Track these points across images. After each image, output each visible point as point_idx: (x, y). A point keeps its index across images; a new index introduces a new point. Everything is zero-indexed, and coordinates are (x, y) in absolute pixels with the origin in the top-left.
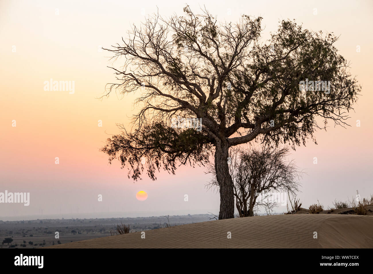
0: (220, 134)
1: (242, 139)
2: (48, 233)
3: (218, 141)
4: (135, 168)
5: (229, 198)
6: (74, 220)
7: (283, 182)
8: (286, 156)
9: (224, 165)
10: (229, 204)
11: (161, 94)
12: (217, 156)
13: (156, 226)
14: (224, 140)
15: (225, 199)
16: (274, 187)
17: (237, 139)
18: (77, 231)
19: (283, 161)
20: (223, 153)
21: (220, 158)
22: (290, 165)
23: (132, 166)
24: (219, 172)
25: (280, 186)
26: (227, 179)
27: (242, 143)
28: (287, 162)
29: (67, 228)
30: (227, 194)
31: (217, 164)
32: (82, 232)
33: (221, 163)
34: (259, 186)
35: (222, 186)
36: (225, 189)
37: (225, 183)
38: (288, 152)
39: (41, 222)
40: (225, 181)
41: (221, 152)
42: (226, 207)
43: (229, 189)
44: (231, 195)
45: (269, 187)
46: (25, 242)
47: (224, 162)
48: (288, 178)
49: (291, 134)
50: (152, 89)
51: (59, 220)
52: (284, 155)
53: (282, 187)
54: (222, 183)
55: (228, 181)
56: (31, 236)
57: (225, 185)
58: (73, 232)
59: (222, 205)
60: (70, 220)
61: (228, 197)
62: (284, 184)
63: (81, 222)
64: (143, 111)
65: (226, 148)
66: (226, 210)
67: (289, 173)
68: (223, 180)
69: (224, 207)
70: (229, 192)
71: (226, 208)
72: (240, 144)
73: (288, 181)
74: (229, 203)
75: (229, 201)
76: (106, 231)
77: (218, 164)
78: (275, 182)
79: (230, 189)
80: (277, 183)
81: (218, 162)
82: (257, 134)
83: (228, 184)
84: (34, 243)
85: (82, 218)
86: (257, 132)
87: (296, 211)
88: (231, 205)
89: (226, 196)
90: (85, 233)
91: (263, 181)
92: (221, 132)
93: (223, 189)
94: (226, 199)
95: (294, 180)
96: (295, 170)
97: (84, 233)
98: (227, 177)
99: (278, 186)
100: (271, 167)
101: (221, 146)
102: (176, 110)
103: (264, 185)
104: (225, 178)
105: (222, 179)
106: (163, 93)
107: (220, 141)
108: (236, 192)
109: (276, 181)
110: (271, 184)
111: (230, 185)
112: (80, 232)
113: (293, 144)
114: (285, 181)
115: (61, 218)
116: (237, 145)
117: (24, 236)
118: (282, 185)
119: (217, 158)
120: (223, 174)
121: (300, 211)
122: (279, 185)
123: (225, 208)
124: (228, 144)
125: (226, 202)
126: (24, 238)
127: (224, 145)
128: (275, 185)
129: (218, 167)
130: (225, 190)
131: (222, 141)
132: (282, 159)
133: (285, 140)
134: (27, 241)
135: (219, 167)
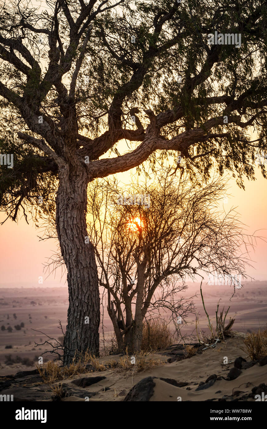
0: (67, 151)
1: (117, 163)
3: (63, 167)
5: (87, 295)
7: (212, 258)
8: (218, 201)
9: (75, 220)
10: (86, 308)
12: (60, 201)
14: (77, 165)
15: (77, 297)
16: (192, 268)
17: (106, 162)
18: (37, 302)
19: (211, 212)
20: (74, 193)
22: (227, 220)
24: (65, 236)
25: (207, 266)
26: (83, 252)
27: (118, 172)
28: (220, 214)
30: (81, 285)
31: (60, 219)
32: (43, 303)
33: (69, 215)
34: (158, 267)
35: (71, 267)
36: (78, 273)
37: (77, 261)
38: (224, 192)
40: (77, 256)
41: (69, 191)
42: (80, 315)
43: (86, 275)
44: (91, 288)
45: (181, 268)
47: (76, 213)
48: (224, 248)
49: (234, 156)
52: (215, 197)
53: (211, 267)
54: (70, 261)
55: (85, 256)
57: (77, 266)
58: (33, 303)
59: (72, 309)
61: (85, 291)
62: (215, 261)
63: (43, 291)
65: (81, 182)
66: (80, 323)
67: (226, 237)
68: (74, 253)
69: (75, 315)
70: (88, 280)
71: (80, 317)
72: (114, 173)
73: (222, 256)
74: (86, 305)
75: (86, 301)
77: (62, 218)
78: (194, 257)
79: (88, 274)
80: (198, 260)
81: (62, 213)
82: (149, 150)
83: (84, 264)
86: (150, 146)
87: (218, 340)
88: (92, 310)
89: (80, 290)
91: (166, 256)
92: (70, 146)
93: (72, 274)
94: (80, 297)
95: (237, 254)
96: (239, 230)
97: (45, 304)
98: (82, 248)
99: (202, 265)
100: (185, 225)
101: (70, 176)
103: (170, 263)
104: (78, 249)
105: (71, 253)
107: (67, 166)
108: (107, 280)
109: (197, 254)
110: (186, 263)
111: (90, 266)
112: (40, 303)
113: (240, 177)
114: (216, 256)
116: (106, 175)
118: (211, 265)
119: (60, 205)
120: (73, 240)
121: (230, 340)
122: (205, 265)
123: (78, 317)
124: (85, 174)
125: (80, 303)
127: (77, 176)
128: (194, 263)
129: (61, 225)
130: (79, 276)
131: (71, 165)
132: (210, 207)
133: (221, 168)
135: (64, 225)
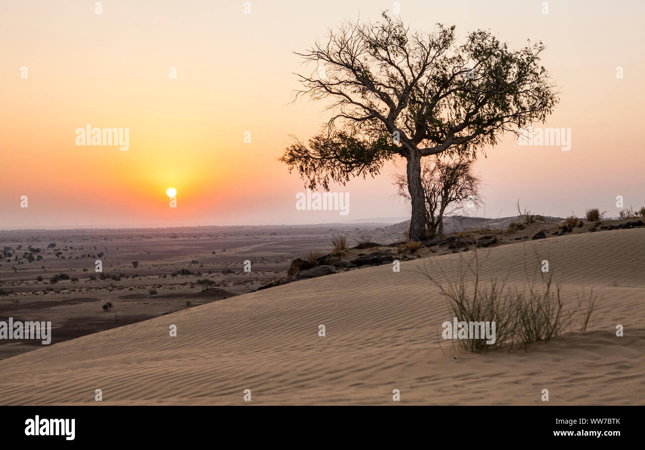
1: (434, 150)
2: (85, 240)
4: (312, 178)
6: (105, 230)
9: (417, 176)
11: (352, 102)
12: (410, 167)
13: (174, 235)
14: (417, 150)
17: (428, 150)
21: (414, 169)
23: (308, 177)
29: (100, 236)
39: (78, 231)
43: (422, 201)
46: (66, 247)
50: (343, 96)
51: (92, 229)
55: (421, 192)
56: (71, 242)
60: (102, 229)
64: (332, 120)
65: (418, 158)
76: (133, 238)
81: (411, 172)
83: (421, 195)
84: (74, 248)
85: (112, 228)
90: (116, 240)
93: (416, 200)
101: (415, 156)
102: (365, 119)
106: (354, 101)
107: (414, 151)
115: (94, 228)
117: (65, 242)
119: (410, 169)
124: (419, 155)
126: (65, 244)
134: (67, 246)
